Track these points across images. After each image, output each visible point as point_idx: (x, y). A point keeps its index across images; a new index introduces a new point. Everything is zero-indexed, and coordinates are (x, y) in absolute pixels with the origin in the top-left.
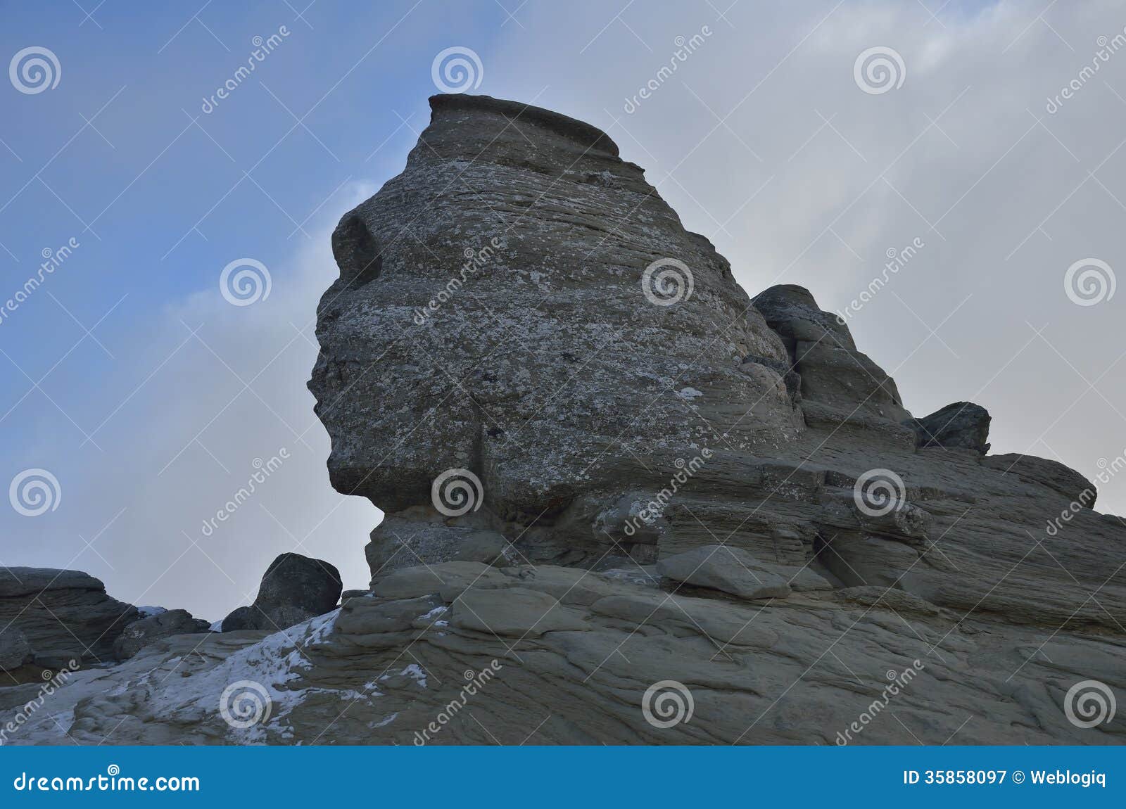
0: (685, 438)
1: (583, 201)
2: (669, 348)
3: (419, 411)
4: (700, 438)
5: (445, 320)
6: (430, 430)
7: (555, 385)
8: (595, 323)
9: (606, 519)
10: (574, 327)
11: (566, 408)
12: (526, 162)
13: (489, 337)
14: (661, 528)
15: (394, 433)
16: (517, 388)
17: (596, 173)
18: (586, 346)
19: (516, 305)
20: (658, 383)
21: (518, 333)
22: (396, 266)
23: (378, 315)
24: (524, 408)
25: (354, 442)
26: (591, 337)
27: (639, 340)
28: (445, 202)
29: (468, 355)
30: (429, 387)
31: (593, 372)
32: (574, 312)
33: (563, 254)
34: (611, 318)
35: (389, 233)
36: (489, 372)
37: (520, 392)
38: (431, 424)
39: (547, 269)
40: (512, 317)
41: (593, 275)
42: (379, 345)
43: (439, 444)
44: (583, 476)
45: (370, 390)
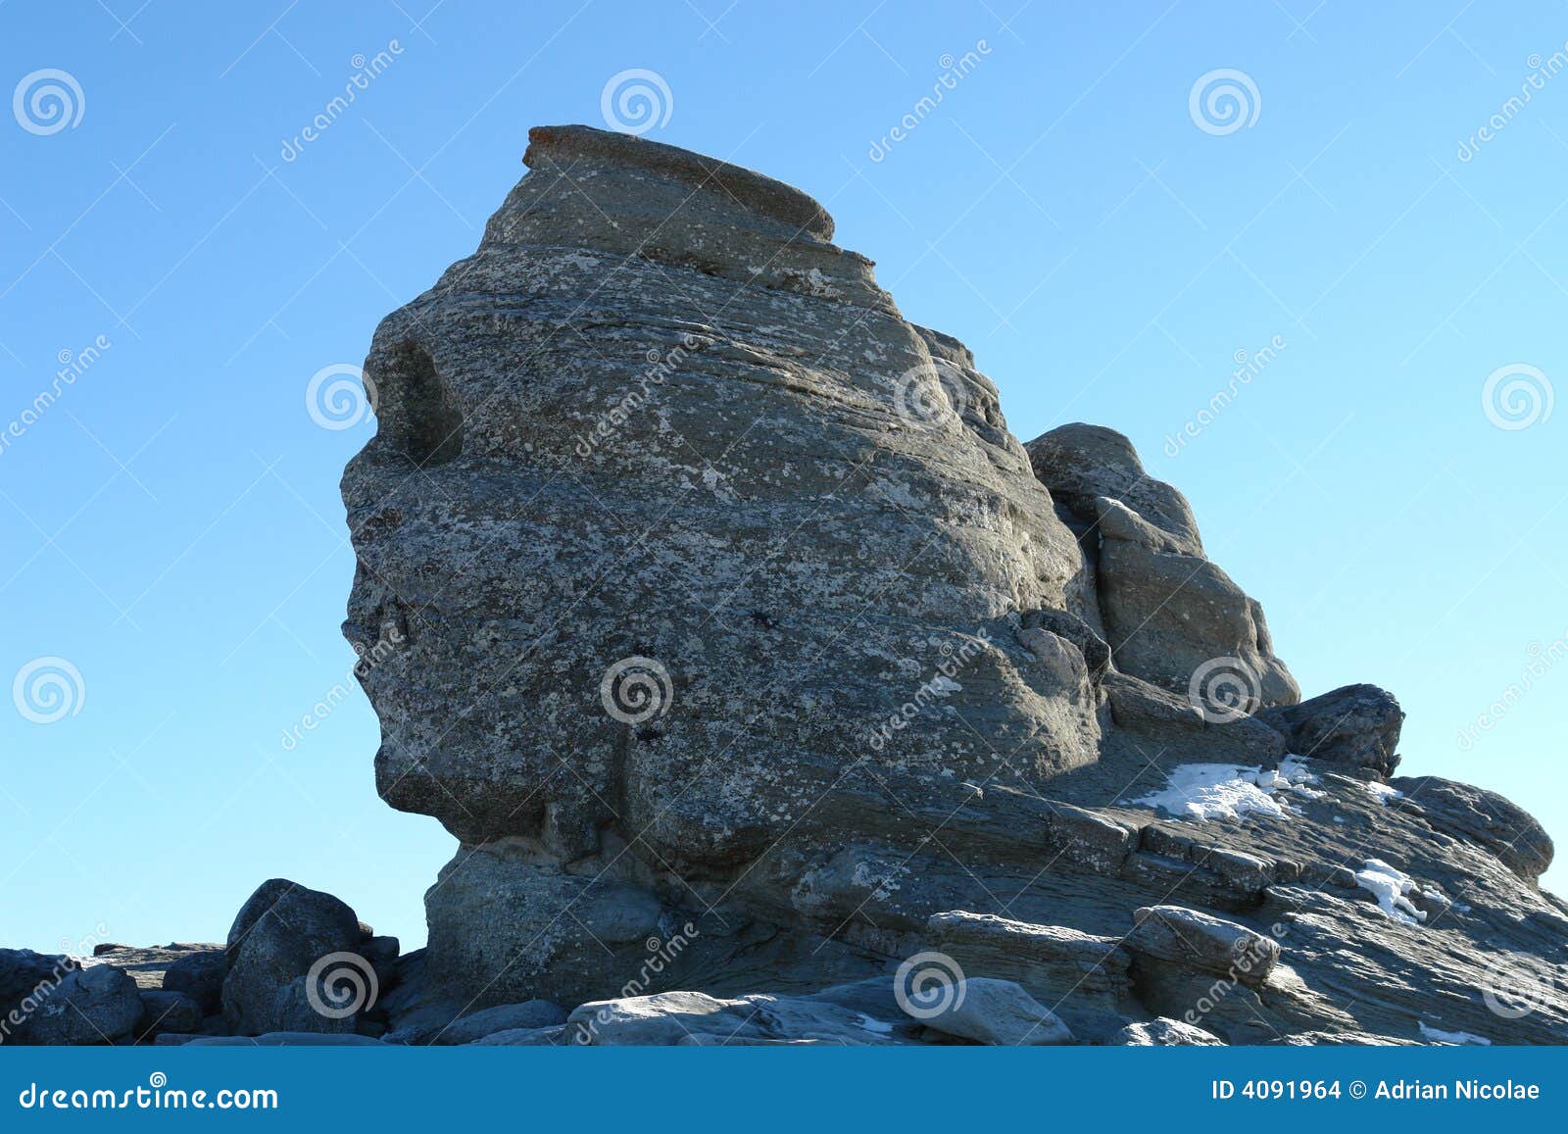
0: (934, 761)
1: (780, 332)
2: (912, 604)
3: (532, 694)
4: (956, 760)
5: (574, 549)
6: (549, 727)
7: (741, 667)
8: (802, 561)
9: (814, 883)
10: (770, 567)
11: (758, 704)
12: (688, 253)
13: (641, 581)
14: (897, 906)
15: (493, 728)
16: (685, 669)
17: (798, 273)
18: (787, 601)
19: (681, 527)
20: (896, 669)
21: (685, 576)
22: (488, 443)
23: (467, 533)
24: (694, 701)
25: (426, 736)
26: (795, 585)
27: (868, 592)
28: (568, 341)
29: (610, 609)
30: (550, 661)
31: (800, 646)
32: (770, 543)
33: (755, 441)
34: (826, 553)
35: (477, 386)
36: (643, 639)
37: (690, 676)
38: (552, 718)
39: (730, 466)
40: (675, 548)
41: (798, 477)
42: (471, 585)
43: (562, 749)
44: (782, 815)
45: (456, 656)
